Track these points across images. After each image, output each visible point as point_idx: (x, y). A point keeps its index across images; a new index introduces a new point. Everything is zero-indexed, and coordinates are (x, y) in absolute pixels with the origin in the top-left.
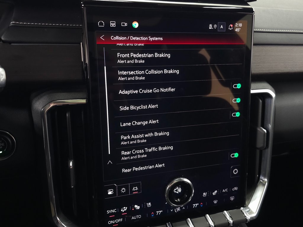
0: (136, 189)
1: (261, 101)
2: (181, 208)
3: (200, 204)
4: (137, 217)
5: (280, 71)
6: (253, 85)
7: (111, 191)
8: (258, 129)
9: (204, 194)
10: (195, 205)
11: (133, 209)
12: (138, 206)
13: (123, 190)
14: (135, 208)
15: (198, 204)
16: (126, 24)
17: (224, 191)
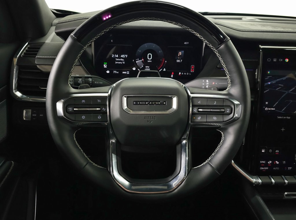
0: (277, 151)
4: (276, 168)
7: (264, 150)
13: (270, 151)
14: (276, 163)
16: (282, 60)
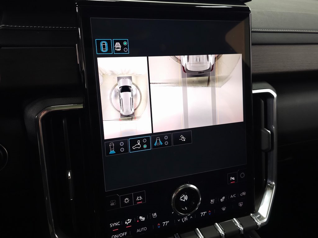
0: (139, 199)
1: (263, 102)
2: (189, 217)
3: (208, 212)
4: (142, 229)
5: (280, 71)
6: (254, 85)
7: (113, 202)
8: (262, 131)
9: (212, 201)
10: (203, 213)
11: (138, 221)
12: (143, 217)
13: (127, 201)
14: (140, 220)
15: (206, 212)
17: (232, 197)
